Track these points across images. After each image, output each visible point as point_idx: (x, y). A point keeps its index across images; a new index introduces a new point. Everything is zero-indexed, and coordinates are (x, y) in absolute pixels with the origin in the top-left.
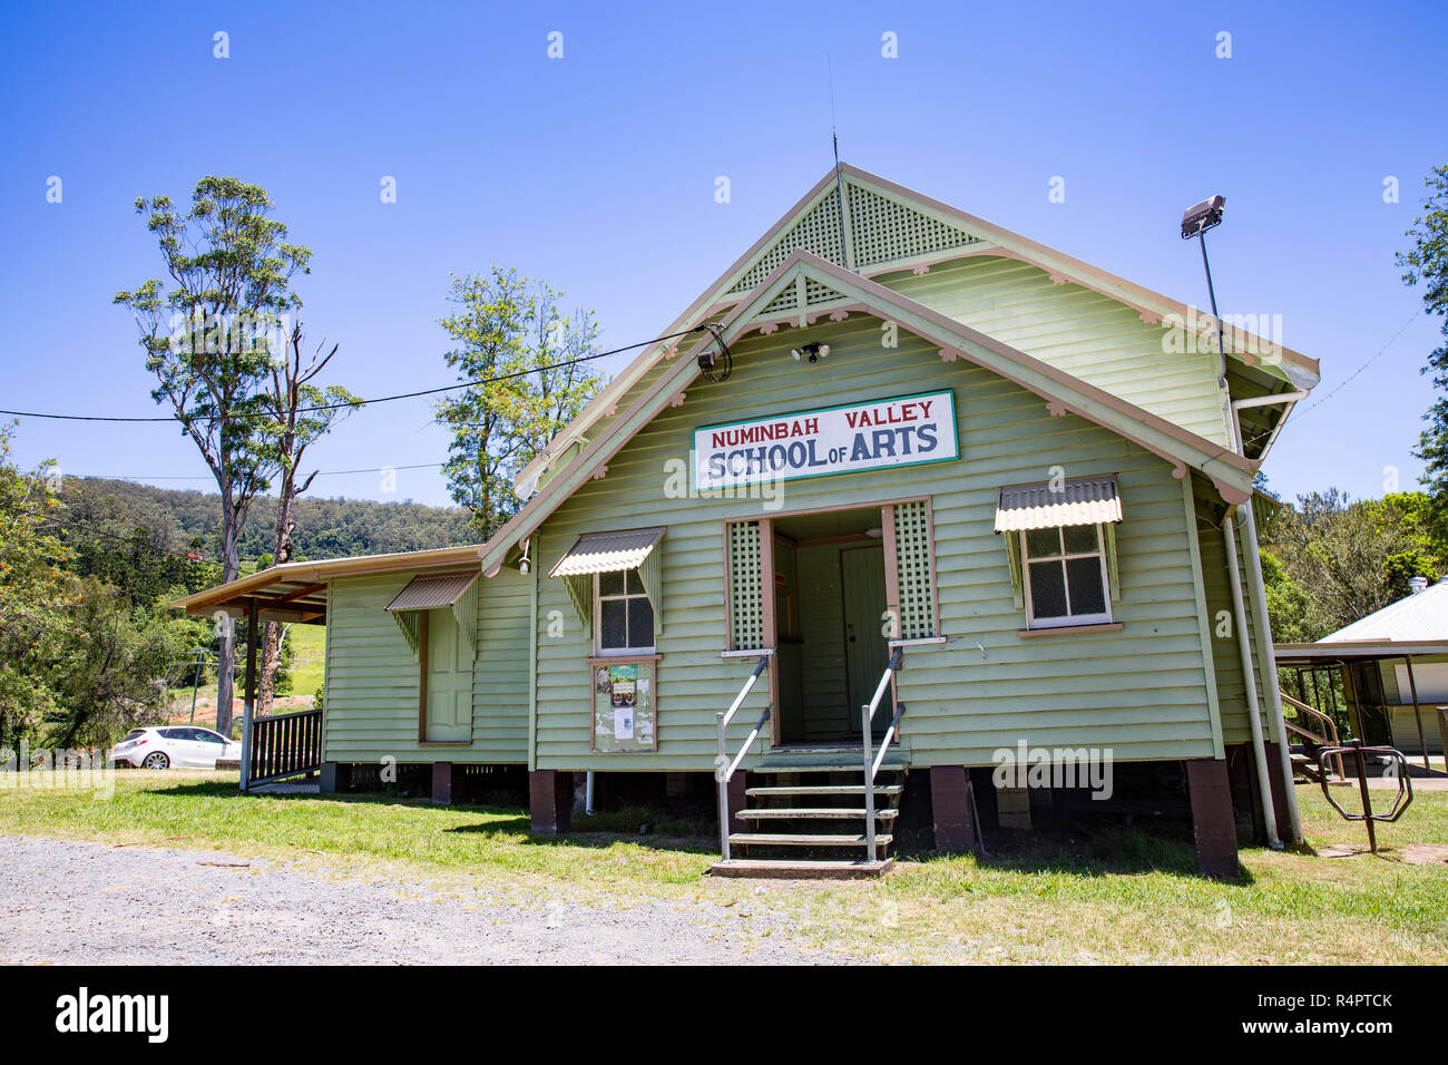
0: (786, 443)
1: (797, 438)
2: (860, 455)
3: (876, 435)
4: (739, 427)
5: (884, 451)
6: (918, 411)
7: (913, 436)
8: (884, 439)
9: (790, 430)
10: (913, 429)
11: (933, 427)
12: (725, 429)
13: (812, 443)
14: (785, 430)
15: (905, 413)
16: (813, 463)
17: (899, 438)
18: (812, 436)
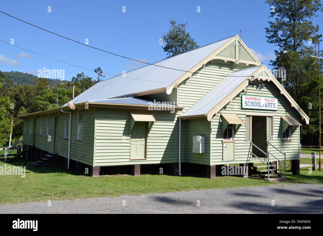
0: (256, 101)
1: (258, 101)
2: (266, 107)
3: (268, 103)
4: (249, 97)
5: (269, 106)
6: (273, 100)
7: (272, 104)
8: (269, 104)
9: (257, 99)
10: (272, 103)
11: (275, 104)
12: (247, 96)
13: (260, 102)
14: (256, 99)
15: (272, 100)
16: (260, 107)
17: (271, 104)
18: (260, 101)
